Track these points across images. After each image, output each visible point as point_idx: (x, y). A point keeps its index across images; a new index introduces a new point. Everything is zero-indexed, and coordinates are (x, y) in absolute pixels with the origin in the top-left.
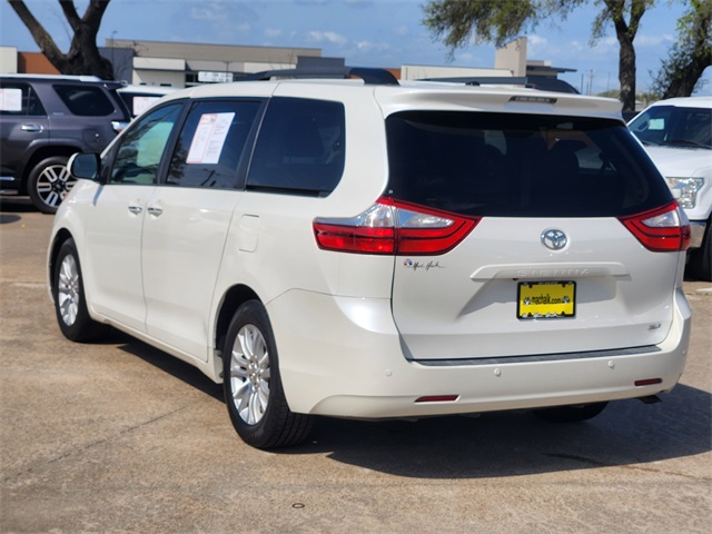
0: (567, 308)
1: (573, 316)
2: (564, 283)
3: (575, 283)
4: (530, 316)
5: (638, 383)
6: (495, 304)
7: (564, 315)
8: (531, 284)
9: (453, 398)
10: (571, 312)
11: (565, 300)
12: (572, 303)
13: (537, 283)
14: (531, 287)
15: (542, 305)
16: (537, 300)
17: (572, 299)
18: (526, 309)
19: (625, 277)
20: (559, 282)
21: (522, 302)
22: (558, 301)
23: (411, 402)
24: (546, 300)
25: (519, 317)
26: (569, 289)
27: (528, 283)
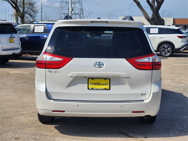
0: (107, 87)
1: (109, 89)
2: (105, 79)
3: (110, 79)
4: (92, 89)
5: (133, 112)
6: (80, 84)
7: (105, 89)
8: (93, 79)
9: (64, 111)
10: (109, 88)
11: (106, 84)
12: (109, 86)
13: (95, 79)
14: (93, 80)
15: (97, 86)
16: (95, 84)
17: (109, 84)
18: (91, 86)
19: (128, 78)
20: (103, 79)
21: (89, 84)
22: (103, 85)
23: (51, 112)
24: (99, 84)
25: (88, 89)
26: (108, 81)
27: (92, 78)
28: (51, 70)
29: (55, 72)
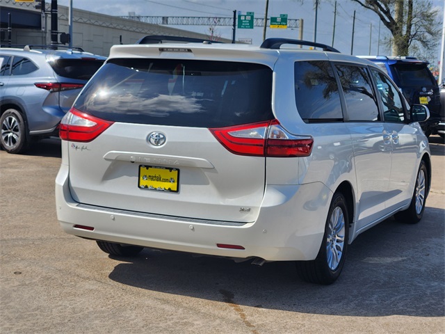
0: (173, 186)
2: (171, 169)
3: (178, 170)
4: (146, 187)
5: (219, 245)
6: (125, 176)
7: (170, 190)
8: (147, 167)
9: (92, 229)
10: (176, 190)
11: (171, 180)
12: (176, 184)
13: (151, 167)
14: (147, 169)
15: (155, 182)
16: (152, 178)
17: (176, 180)
18: (144, 183)
19: (212, 169)
20: (167, 168)
21: (141, 178)
22: (166, 180)
24: (159, 179)
25: (139, 187)
27: (145, 166)
28: (76, 144)
29: (83, 148)
